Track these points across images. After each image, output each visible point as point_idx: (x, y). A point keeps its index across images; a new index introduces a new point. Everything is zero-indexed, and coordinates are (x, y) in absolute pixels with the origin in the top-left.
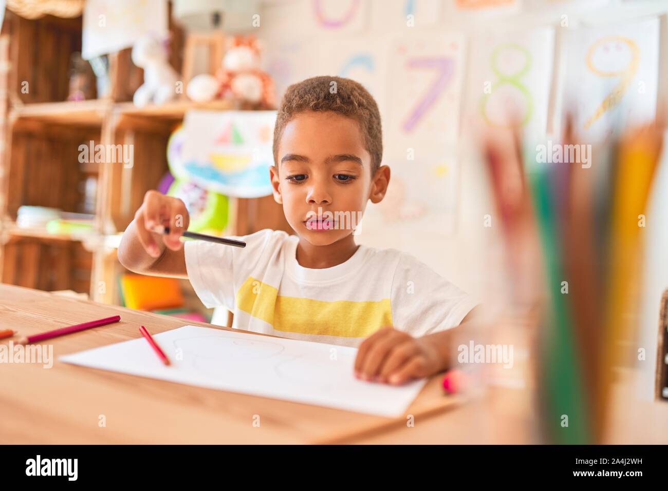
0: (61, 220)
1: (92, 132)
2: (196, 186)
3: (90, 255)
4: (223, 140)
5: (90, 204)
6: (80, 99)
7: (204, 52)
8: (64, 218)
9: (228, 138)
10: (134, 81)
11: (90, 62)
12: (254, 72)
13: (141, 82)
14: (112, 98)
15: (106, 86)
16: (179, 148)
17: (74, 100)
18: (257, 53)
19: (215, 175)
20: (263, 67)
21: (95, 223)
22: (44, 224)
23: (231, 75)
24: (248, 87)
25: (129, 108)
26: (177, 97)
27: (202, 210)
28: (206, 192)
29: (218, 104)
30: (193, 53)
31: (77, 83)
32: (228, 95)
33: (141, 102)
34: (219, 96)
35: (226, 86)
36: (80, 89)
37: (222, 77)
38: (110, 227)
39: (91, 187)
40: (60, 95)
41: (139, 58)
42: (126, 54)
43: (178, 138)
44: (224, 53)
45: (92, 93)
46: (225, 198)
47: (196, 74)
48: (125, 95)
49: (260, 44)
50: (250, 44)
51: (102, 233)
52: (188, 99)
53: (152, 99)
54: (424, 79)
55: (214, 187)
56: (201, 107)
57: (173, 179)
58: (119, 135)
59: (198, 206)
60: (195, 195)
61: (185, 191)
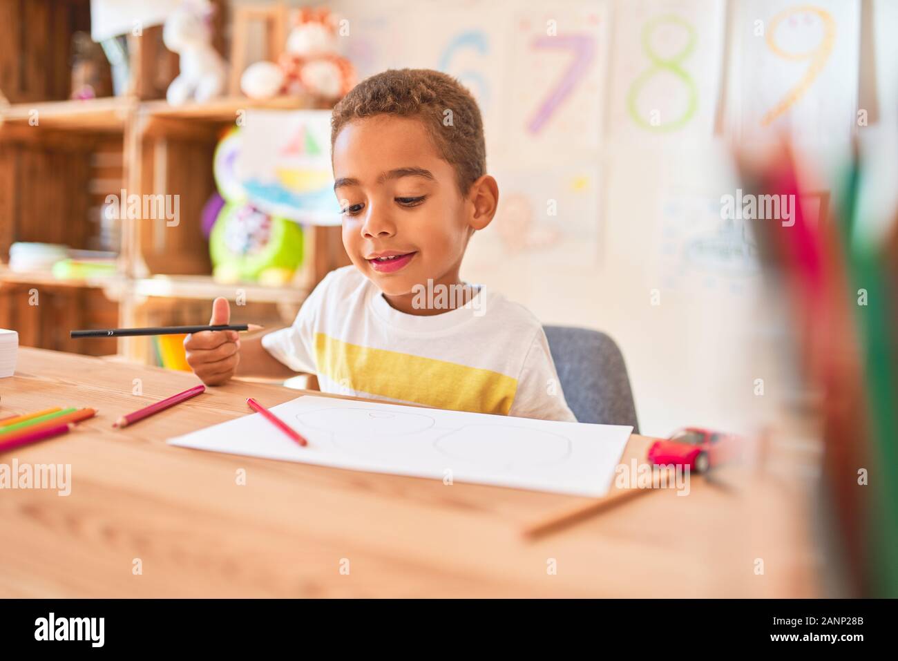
0: (70, 261)
1: (112, 138)
2: (255, 210)
3: (115, 306)
4: (293, 149)
5: (108, 238)
6: (90, 97)
7: (259, 29)
8: (75, 257)
9: (300, 147)
10: (163, 74)
11: (102, 45)
12: (329, 58)
13: (175, 71)
14: (137, 94)
15: (126, 79)
16: (231, 158)
17: (78, 98)
18: (331, 30)
19: (284, 196)
20: (339, 49)
22: (50, 266)
23: (299, 61)
24: (323, 78)
25: (160, 108)
26: (225, 92)
27: (265, 242)
28: (269, 218)
29: (284, 101)
30: (243, 31)
31: (82, 73)
32: (295, 87)
33: (177, 99)
34: (284, 91)
35: (293, 77)
36: (87, 82)
37: (287, 64)
38: (140, 268)
40: (60, 91)
41: (173, 40)
42: (154, 33)
43: (227, 146)
44: (288, 32)
45: (105, 88)
46: (297, 227)
47: (248, 64)
48: (155, 91)
49: (334, 18)
50: (323, 20)
51: (130, 276)
52: (243, 94)
53: (192, 95)
54: (555, 64)
55: (281, 212)
56: (260, 106)
57: (222, 203)
58: (147, 144)
59: (258, 238)
60: (254, 223)
61: (241, 218)
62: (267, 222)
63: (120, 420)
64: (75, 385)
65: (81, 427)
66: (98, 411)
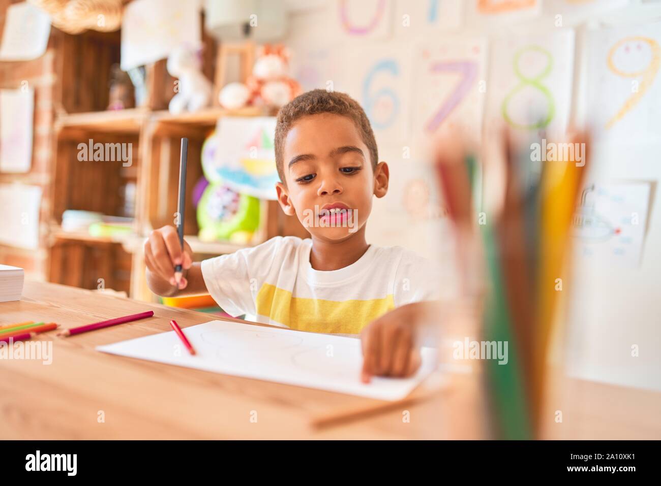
0: (103, 224)
1: (131, 137)
2: (229, 190)
3: (129, 256)
4: (254, 144)
5: (129, 208)
6: (120, 109)
7: (236, 60)
8: (106, 221)
9: (259, 142)
10: (168, 93)
11: (128, 73)
12: (283, 79)
13: (175, 91)
14: (150, 107)
15: (144, 95)
16: (212, 154)
17: (113, 109)
18: (285, 61)
19: (247, 179)
20: (292, 74)
21: (134, 226)
22: (87, 227)
23: (261, 83)
24: (277, 94)
25: (165, 116)
26: (211, 104)
27: (235, 212)
28: (238, 195)
29: (249, 110)
30: (224, 62)
31: (117, 93)
32: (258, 101)
33: (176, 110)
34: (250, 103)
35: (256, 93)
36: (120, 99)
37: (253, 85)
38: (148, 229)
39: (131, 192)
40: (101, 104)
41: (174, 68)
42: (162, 64)
43: (211, 143)
44: (254, 61)
45: (131, 102)
46: (256, 201)
47: (227, 82)
48: (162, 104)
49: (288, 52)
50: (279, 53)
51: (141, 235)
52: (221, 106)
53: (186, 107)
54: (448, 82)
55: (246, 191)
56: (233, 114)
57: (207, 183)
58: (156, 142)
59: (230, 209)
60: (228, 198)
61: (219, 195)
62: (237, 198)
64: (59, 307)
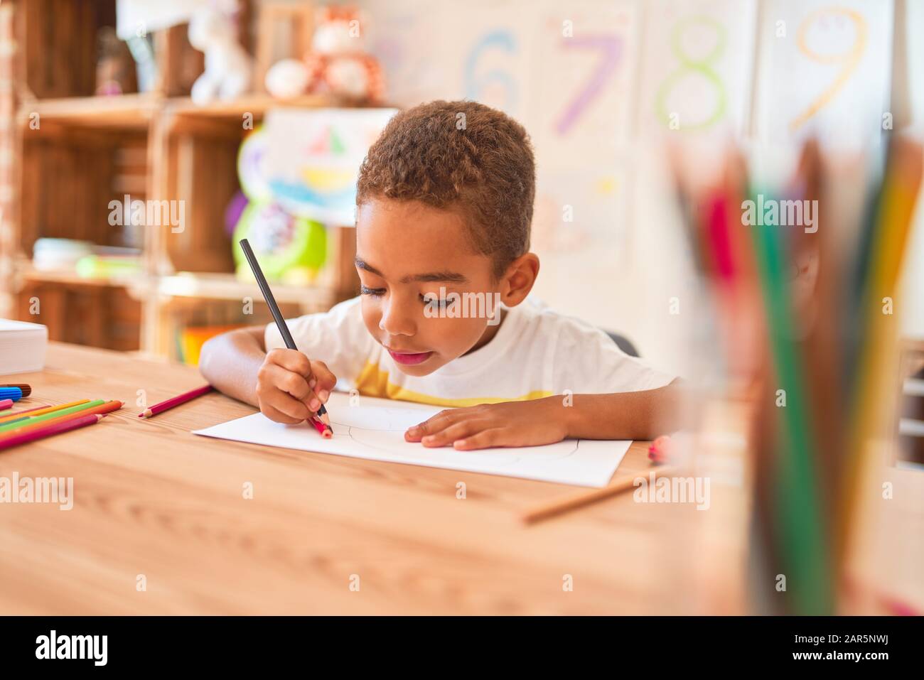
0: (95, 257)
1: (136, 135)
2: (280, 209)
3: (138, 305)
4: (319, 148)
5: (134, 238)
6: (114, 93)
7: (285, 28)
8: (99, 254)
9: (324, 146)
10: (188, 71)
11: (128, 43)
12: (356, 56)
13: (201, 69)
14: (163, 91)
15: (152, 76)
16: (257, 157)
17: (104, 94)
18: (361, 29)
19: (308, 195)
20: (368, 48)
21: (144, 262)
22: (74, 262)
23: (325, 60)
24: (348, 76)
25: (185, 106)
26: (251, 90)
27: (289, 240)
28: (293, 218)
29: (310, 99)
30: (270, 30)
31: (108, 70)
32: (323, 88)
33: (203, 97)
34: (310, 90)
35: (319, 76)
36: (113, 78)
37: (313, 63)
38: (165, 265)
40: (85, 87)
41: (198, 38)
42: (180, 31)
43: (251, 146)
44: (314, 30)
45: (131, 84)
46: (320, 228)
47: (275, 61)
48: (180, 88)
49: (363, 16)
50: (349, 19)
51: (154, 274)
52: (267, 93)
53: (217, 92)
54: (583, 64)
55: (306, 212)
56: (287, 104)
57: (245, 201)
58: (173, 142)
59: (284, 237)
60: (279, 222)
61: (265, 217)
62: (291, 221)
63: (146, 411)
65: (107, 419)
66: (124, 404)
